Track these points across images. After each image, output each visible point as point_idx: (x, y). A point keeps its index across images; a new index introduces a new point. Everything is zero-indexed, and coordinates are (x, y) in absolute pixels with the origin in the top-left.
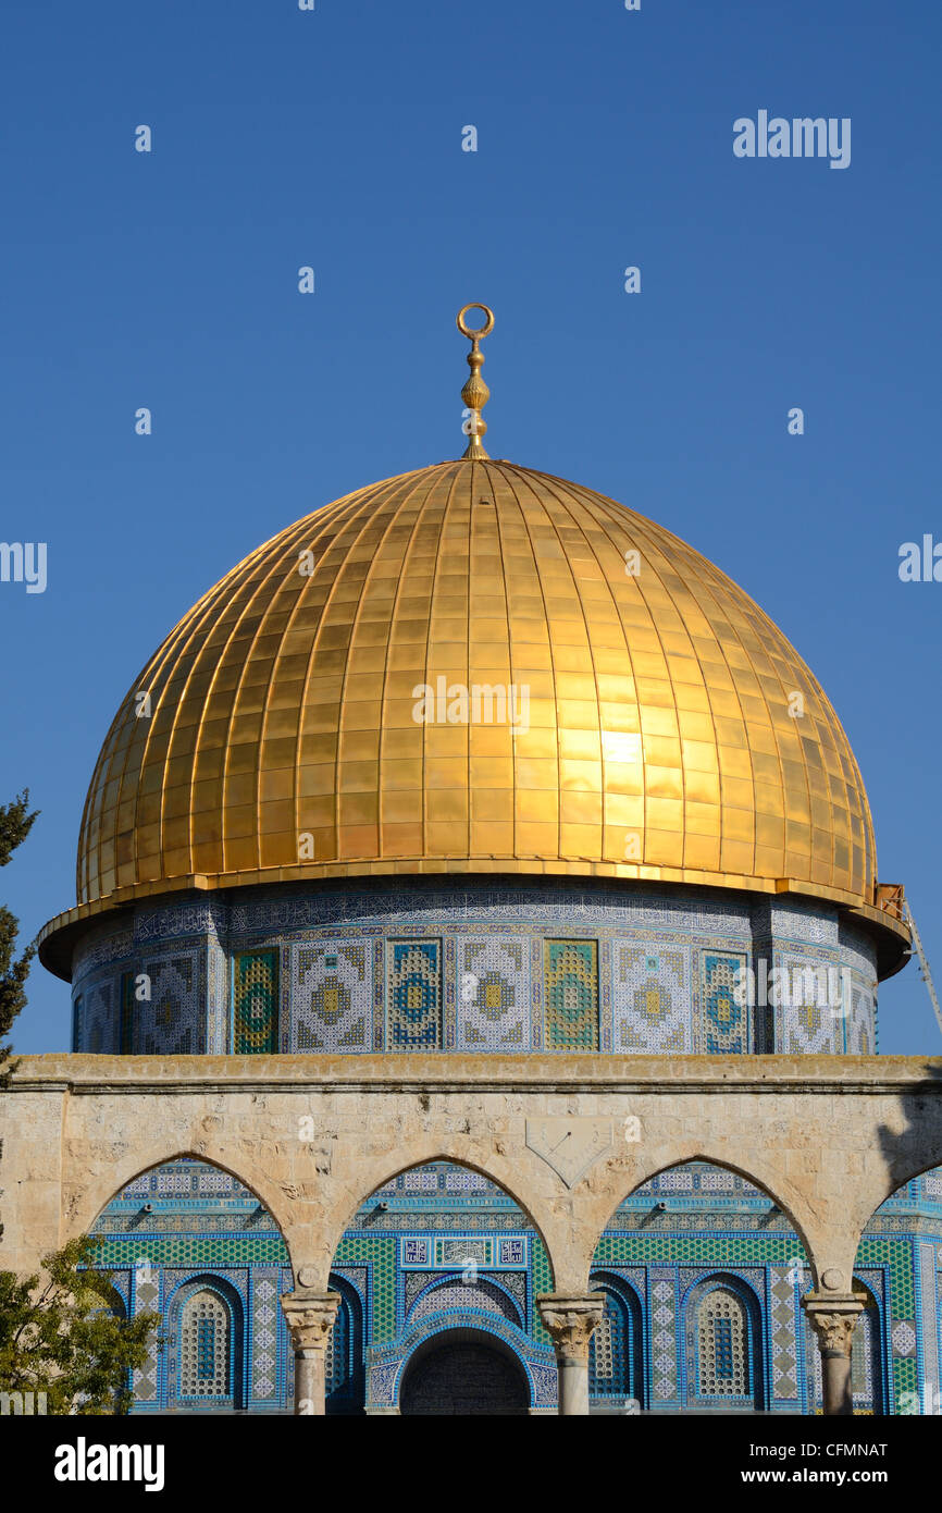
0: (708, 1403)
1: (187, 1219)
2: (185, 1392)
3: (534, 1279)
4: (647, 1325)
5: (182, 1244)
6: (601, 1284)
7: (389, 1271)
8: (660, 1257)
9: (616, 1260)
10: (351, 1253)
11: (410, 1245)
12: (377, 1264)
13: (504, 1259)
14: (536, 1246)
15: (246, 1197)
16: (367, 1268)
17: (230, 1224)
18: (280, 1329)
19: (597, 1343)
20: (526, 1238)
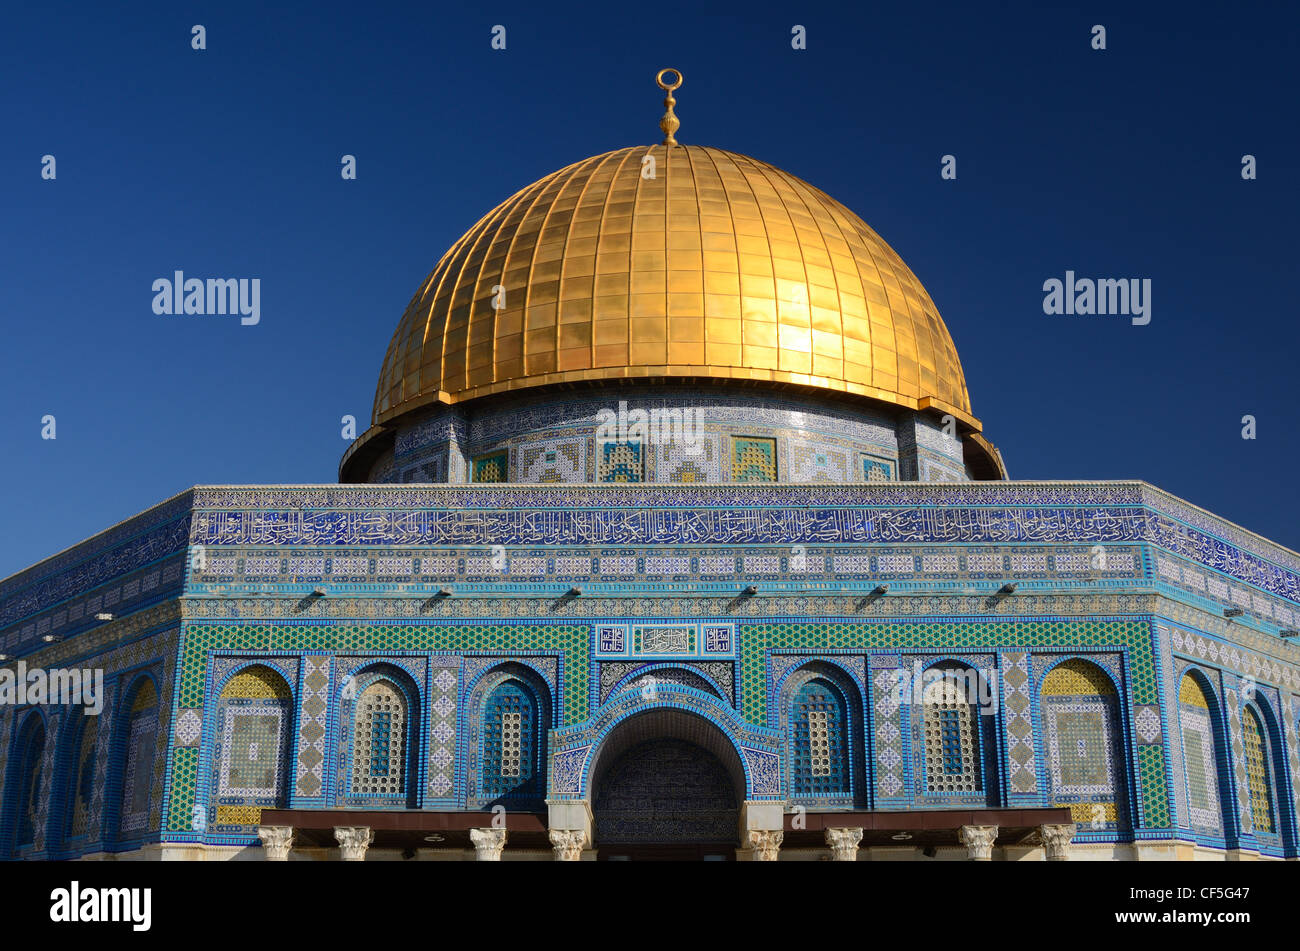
0: (937, 800)
1: (362, 604)
2: (356, 789)
3: (743, 669)
4: (868, 717)
5: (356, 630)
6: (815, 675)
7: (583, 661)
8: (881, 643)
9: (832, 647)
10: (541, 641)
11: (605, 633)
12: (569, 653)
13: (710, 647)
14: (745, 633)
15: (427, 581)
16: (557, 657)
17: (408, 609)
18: (459, 721)
19: (812, 739)
20: (733, 625)
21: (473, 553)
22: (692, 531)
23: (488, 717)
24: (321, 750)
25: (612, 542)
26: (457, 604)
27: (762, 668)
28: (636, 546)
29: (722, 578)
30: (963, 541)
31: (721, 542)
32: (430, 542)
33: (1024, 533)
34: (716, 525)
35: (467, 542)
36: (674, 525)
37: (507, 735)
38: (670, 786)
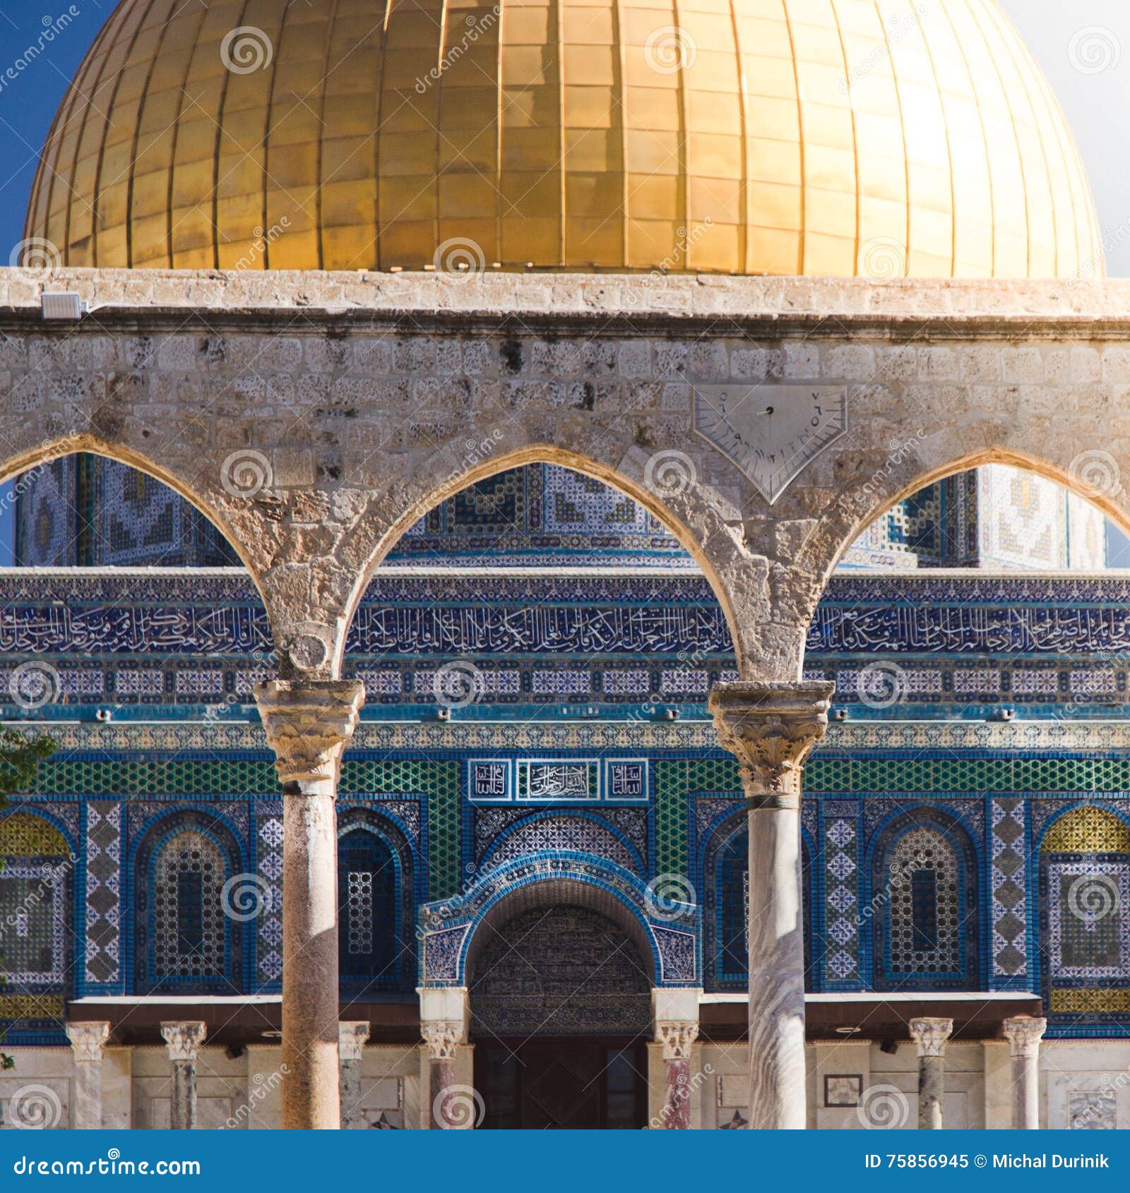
0: (904, 986)
1: (159, 733)
2: (160, 972)
3: (659, 817)
5: (152, 767)
7: (451, 806)
8: (837, 785)
10: (397, 782)
11: (482, 771)
12: (433, 796)
13: (615, 789)
14: (662, 771)
15: (245, 702)
16: (419, 802)
17: (222, 739)
20: (646, 760)
22: (593, 635)
24: (115, 923)
25: (488, 649)
27: (682, 817)
28: (519, 656)
29: (633, 699)
30: (951, 651)
31: (632, 650)
32: (246, 650)
33: (1031, 640)
34: (627, 628)
36: (570, 627)
37: (355, 901)
38: (564, 964)
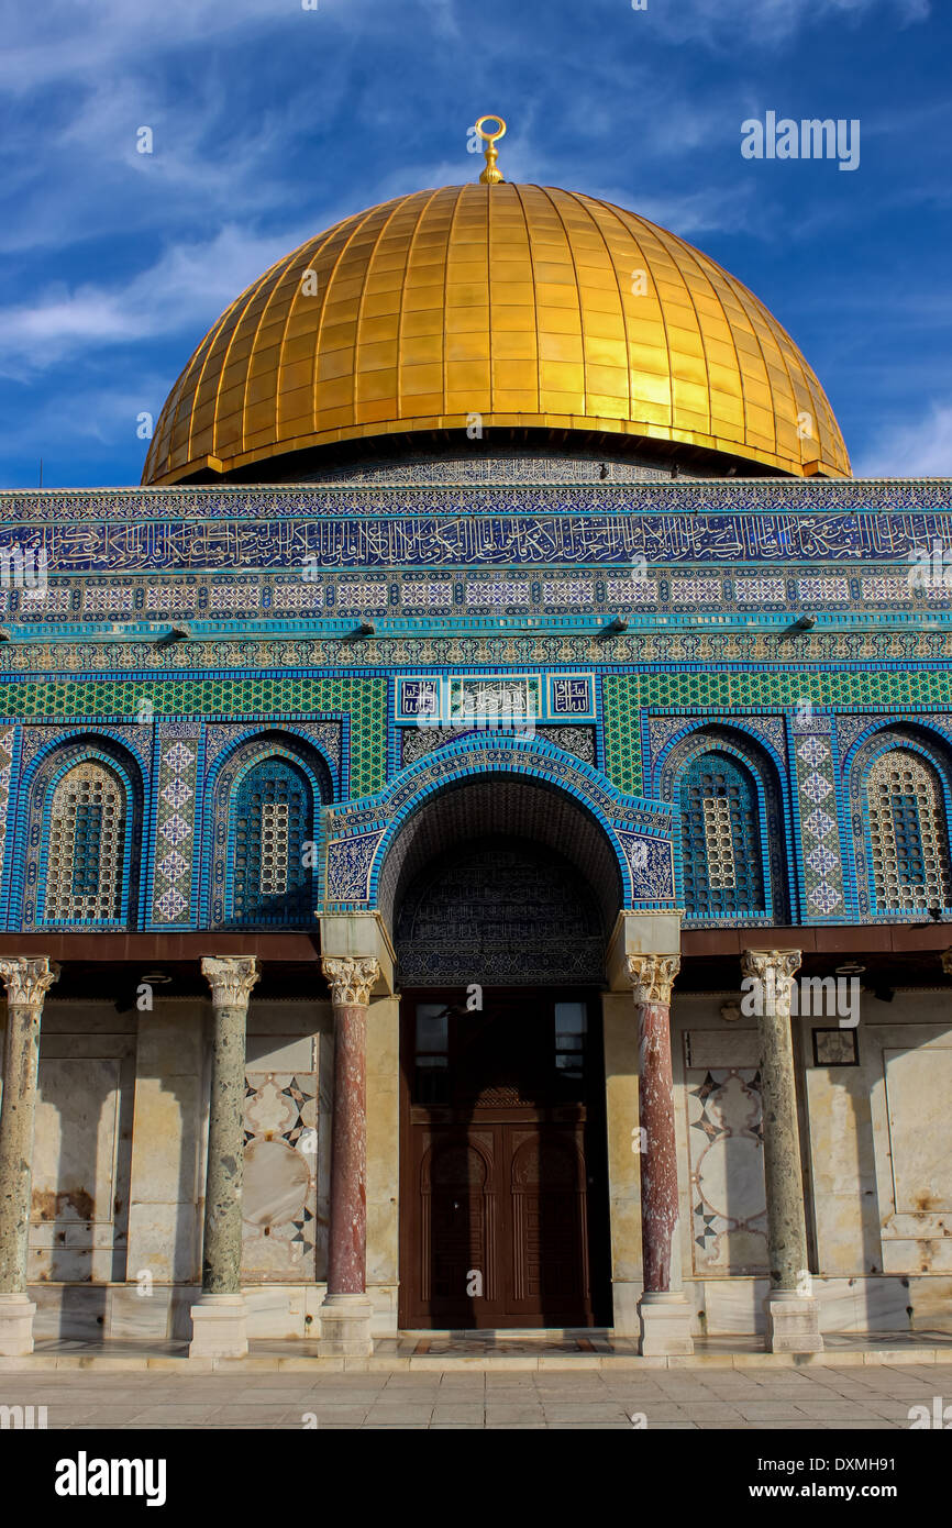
1: (62, 653)
2: (51, 913)
3: (609, 736)
4: (791, 802)
5: (52, 688)
6: (713, 745)
7: (377, 727)
9: (735, 705)
10: (317, 701)
11: (409, 688)
12: (356, 716)
13: (559, 707)
14: (610, 686)
15: (154, 619)
16: (341, 722)
17: (127, 658)
18: (200, 814)
19: (709, 836)
20: (593, 675)
21: (218, 580)
22: (532, 545)
23: (242, 810)
25: (418, 561)
26: (196, 649)
27: (635, 735)
28: (452, 567)
29: (576, 609)
31: (574, 560)
32: (159, 566)
34: (568, 538)
35: (211, 564)
36: (506, 537)
37: (269, 835)
38: (505, 904)
